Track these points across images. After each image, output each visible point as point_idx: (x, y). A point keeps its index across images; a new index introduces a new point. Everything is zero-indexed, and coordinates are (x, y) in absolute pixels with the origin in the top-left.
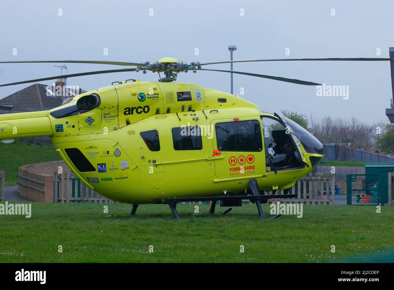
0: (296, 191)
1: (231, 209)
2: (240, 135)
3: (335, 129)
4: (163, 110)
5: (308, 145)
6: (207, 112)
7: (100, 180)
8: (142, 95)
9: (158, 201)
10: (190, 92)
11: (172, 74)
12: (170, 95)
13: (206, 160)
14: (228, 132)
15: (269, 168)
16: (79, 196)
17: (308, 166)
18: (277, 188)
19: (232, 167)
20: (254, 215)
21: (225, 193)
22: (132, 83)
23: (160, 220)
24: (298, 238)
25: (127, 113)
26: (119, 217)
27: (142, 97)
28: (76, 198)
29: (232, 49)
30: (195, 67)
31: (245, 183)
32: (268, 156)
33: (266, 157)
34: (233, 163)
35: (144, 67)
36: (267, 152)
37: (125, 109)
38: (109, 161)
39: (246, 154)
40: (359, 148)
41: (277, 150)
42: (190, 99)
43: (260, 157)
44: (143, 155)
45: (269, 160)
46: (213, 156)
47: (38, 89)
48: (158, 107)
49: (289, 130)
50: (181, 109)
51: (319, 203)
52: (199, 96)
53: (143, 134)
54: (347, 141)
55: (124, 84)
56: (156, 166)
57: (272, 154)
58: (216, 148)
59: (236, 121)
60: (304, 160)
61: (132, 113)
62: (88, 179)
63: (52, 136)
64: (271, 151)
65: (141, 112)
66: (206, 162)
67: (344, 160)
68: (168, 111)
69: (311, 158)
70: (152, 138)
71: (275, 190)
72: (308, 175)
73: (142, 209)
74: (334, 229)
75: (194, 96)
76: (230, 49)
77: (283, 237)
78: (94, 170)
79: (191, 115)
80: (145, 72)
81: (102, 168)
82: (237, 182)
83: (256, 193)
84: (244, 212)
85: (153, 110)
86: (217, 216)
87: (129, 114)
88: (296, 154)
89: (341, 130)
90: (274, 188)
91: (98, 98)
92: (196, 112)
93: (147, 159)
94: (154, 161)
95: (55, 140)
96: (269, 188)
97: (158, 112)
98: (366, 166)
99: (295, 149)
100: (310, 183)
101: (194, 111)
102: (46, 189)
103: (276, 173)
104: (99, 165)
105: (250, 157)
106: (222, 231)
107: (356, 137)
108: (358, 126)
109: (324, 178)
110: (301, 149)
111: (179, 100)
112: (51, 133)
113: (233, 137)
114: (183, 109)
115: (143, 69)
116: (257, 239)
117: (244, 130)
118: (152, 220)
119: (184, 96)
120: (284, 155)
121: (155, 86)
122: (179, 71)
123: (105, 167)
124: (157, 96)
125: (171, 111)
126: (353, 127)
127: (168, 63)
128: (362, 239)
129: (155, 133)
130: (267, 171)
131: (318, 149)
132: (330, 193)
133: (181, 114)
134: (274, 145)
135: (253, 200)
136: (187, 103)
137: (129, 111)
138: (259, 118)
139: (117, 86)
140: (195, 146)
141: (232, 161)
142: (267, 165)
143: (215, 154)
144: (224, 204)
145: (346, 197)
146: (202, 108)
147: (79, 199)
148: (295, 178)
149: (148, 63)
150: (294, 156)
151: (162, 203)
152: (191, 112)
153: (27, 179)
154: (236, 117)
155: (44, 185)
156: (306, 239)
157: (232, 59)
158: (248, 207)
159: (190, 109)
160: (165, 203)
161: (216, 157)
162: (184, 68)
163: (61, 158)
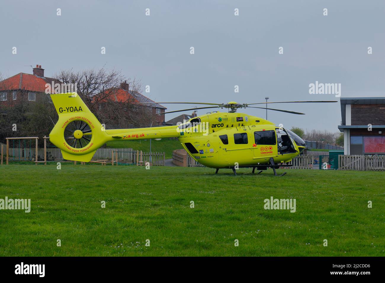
0: (293, 163)
1: (262, 171)
2: (266, 137)
3: (317, 135)
4: (230, 125)
5: (298, 142)
6: (250, 127)
7: (201, 157)
8: (220, 118)
9: (227, 167)
10: (242, 117)
11: (234, 109)
12: (233, 119)
13: (250, 149)
14: (260, 136)
15: (279, 153)
16: (198, 164)
17: (298, 152)
18: (283, 162)
19: (262, 152)
20: (272, 174)
21: (259, 164)
22: (215, 113)
23: (227, 176)
24: (290, 186)
25: (213, 127)
26: (210, 174)
27: (220, 120)
28: (197, 165)
29: (267, 99)
30: (245, 106)
31: (268, 159)
32: (279, 147)
33: (278, 148)
34: (262, 150)
35: (222, 106)
36: (278, 145)
37: (212, 125)
38: (205, 149)
39: (268, 146)
40: (327, 143)
41: (283, 144)
42: (242, 121)
43: (275, 148)
44: (220, 146)
45: (279, 149)
46: (253, 147)
47: (184, 116)
48: (228, 124)
49: (289, 135)
50: (238, 125)
51: (306, 168)
52: (247, 119)
53: (220, 136)
54: (322, 140)
55: (212, 113)
56: (227, 151)
57: (281, 146)
58: (254, 143)
59: (264, 131)
60: (296, 149)
61: (216, 127)
62: (195, 157)
63: (179, 137)
64: (280, 145)
65: (220, 126)
66: (249, 150)
67: (320, 148)
68: (232, 126)
69: (299, 148)
70: (225, 138)
71: (282, 163)
72: (298, 156)
73: (221, 171)
74: (308, 182)
75: (244, 119)
76: (266, 99)
77: (282, 186)
78: (198, 153)
79: (243, 128)
80: (222, 108)
81: (202, 152)
82: (264, 159)
83: (273, 164)
84: (269, 173)
85: (225, 125)
86: (255, 174)
87: (214, 127)
88: (292, 146)
89: (320, 135)
90: (282, 162)
91: (200, 120)
92: (245, 127)
93: (222, 148)
94: (226, 149)
95: (180, 139)
96: (280, 162)
97: (227, 126)
98: (330, 151)
99: (291, 144)
100: (302, 159)
101: (244, 126)
102: (184, 161)
103: (282, 155)
104: (200, 150)
105: (270, 147)
106: (254, 182)
107: (326, 138)
108: (327, 133)
109: (309, 157)
110: (294, 144)
111: (237, 121)
112: (178, 136)
113: (262, 138)
114: (239, 125)
115: (221, 107)
116: (270, 187)
117: (268, 135)
118: (223, 176)
119: (239, 119)
120: (286, 147)
121: (226, 114)
122: (238, 108)
123: (203, 151)
124: (227, 119)
125: (234, 126)
126: (325, 134)
127: (233, 104)
128: (320, 187)
129: (226, 136)
130: (278, 154)
131: (303, 144)
132: (311, 164)
133: (238, 128)
134: (282, 142)
135: (272, 167)
136: (241, 123)
137: (214, 126)
138: (274, 130)
139: (209, 114)
140: (244, 142)
141: (262, 149)
142: (278, 151)
143: (254, 146)
144: (258, 169)
145: (319, 165)
146: (248, 125)
147: (198, 165)
148: (291, 157)
149: (223, 104)
150: (291, 147)
151: (229, 168)
152: (243, 127)
153: (176, 156)
154: (264, 129)
155: (183, 159)
156: (293, 187)
157: (267, 102)
158: (270, 170)
159: (242, 125)
160: (231, 168)
161: (254, 147)
162: (240, 106)
163: (183, 148)
